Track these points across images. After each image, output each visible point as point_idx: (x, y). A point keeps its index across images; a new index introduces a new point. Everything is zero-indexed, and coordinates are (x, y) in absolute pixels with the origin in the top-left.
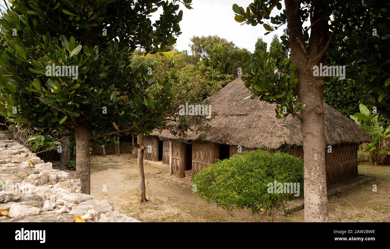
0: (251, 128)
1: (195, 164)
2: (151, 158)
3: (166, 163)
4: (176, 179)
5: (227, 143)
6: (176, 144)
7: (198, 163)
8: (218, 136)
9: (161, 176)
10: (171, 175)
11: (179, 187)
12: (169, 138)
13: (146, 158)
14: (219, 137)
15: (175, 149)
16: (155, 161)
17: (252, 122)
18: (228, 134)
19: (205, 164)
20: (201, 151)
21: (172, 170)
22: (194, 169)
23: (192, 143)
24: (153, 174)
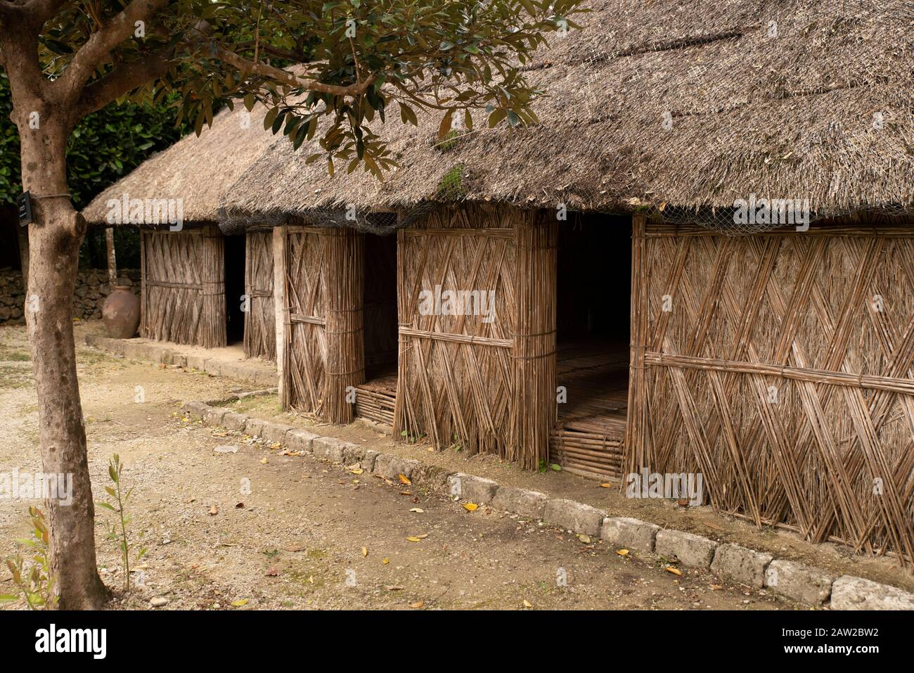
0: (787, 96)
1: (417, 344)
2: (191, 332)
3: (260, 352)
4: (309, 431)
5: (634, 201)
6: (305, 246)
7: (433, 341)
8: (564, 170)
9: (235, 415)
10: (285, 408)
11: (333, 473)
12: (268, 206)
13: (170, 334)
14: (568, 176)
15: (304, 271)
16: (212, 346)
17: (786, 63)
18: (627, 152)
19: (473, 345)
20: (451, 273)
21: (291, 385)
22: (408, 374)
23: (397, 229)
24: (188, 410)
